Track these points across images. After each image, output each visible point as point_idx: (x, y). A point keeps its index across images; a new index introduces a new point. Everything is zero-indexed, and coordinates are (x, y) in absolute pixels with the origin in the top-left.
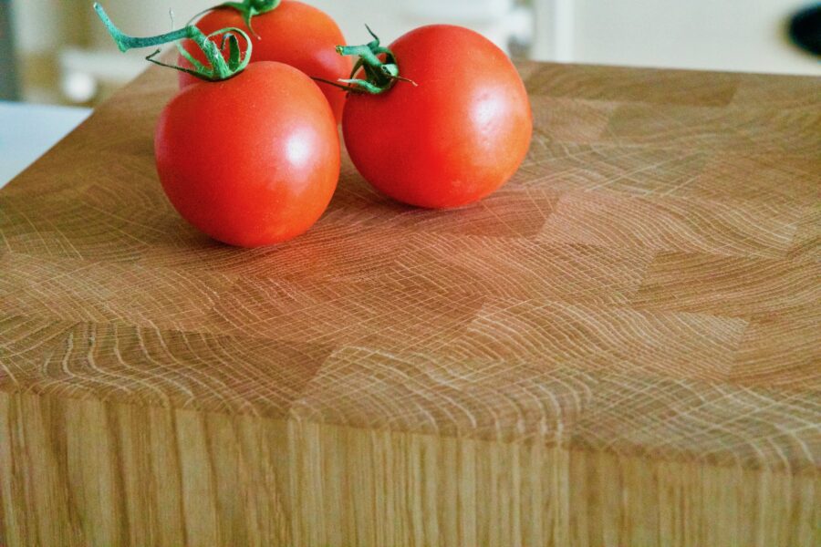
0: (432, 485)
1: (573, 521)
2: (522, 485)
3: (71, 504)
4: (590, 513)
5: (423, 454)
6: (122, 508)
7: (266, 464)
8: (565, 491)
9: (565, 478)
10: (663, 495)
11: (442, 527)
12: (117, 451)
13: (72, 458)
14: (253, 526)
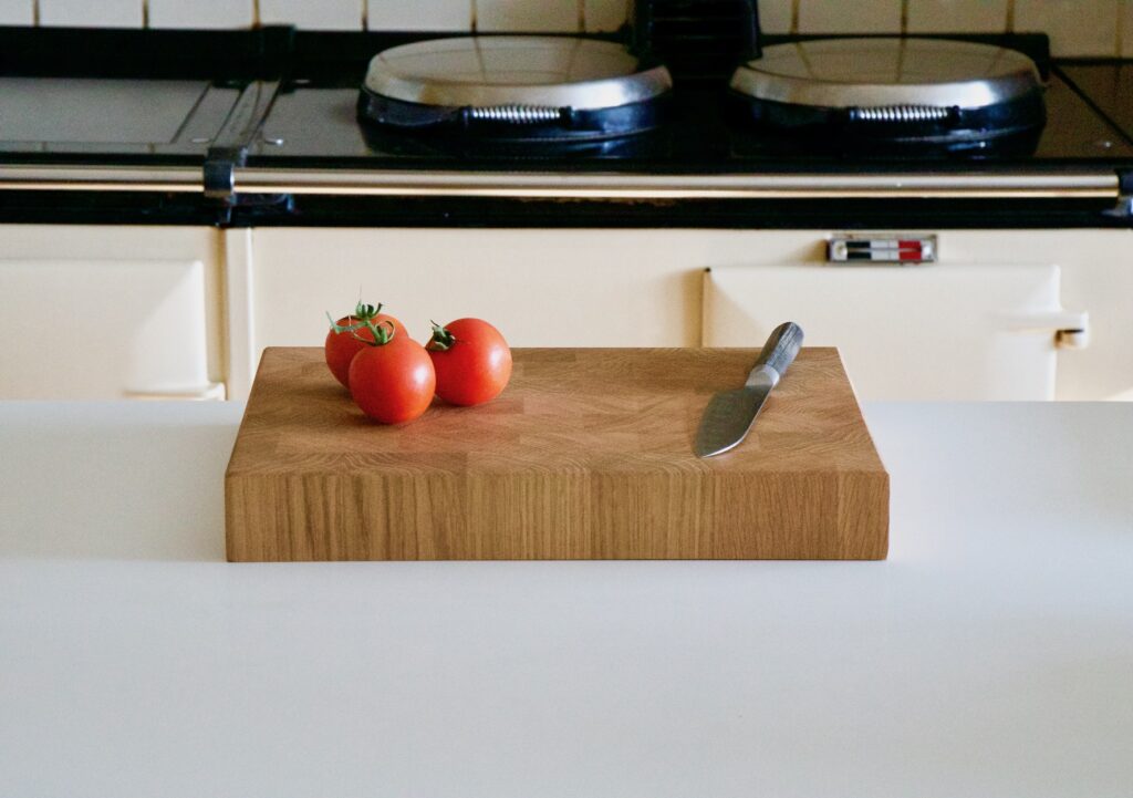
0: (531, 499)
1: (593, 507)
2: (571, 494)
3: (363, 525)
4: (600, 502)
5: (527, 485)
6: (388, 527)
7: (456, 498)
8: (589, 495)
9: (589, 489)
10: (630, 490)
11: (535, 517)
12: (387, 499)
13: (365, 505)
14: (448, 525)
